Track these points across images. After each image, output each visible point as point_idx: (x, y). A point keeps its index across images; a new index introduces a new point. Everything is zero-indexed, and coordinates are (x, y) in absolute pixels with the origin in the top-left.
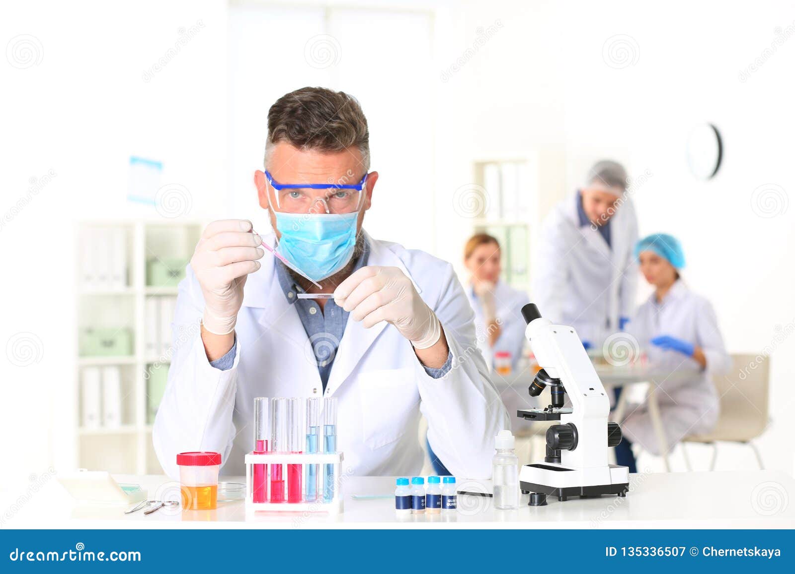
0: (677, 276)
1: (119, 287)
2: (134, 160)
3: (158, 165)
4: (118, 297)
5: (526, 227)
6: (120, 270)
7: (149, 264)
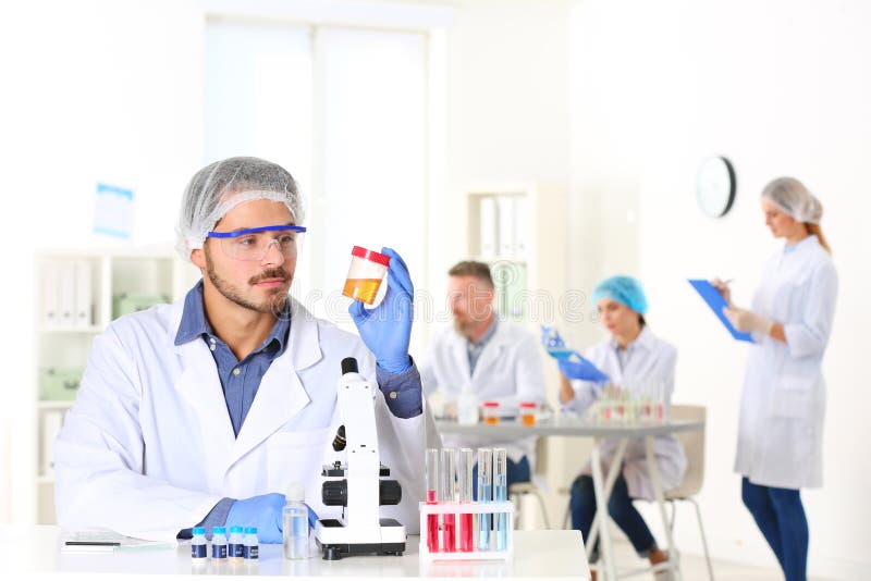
0: (641, 321)
1: (84, 325)
2: (102, 188)
3: (129, 194)
4: (82, 335)
5: (524, 265)
6: (85, 307)
7: (116, 302)
